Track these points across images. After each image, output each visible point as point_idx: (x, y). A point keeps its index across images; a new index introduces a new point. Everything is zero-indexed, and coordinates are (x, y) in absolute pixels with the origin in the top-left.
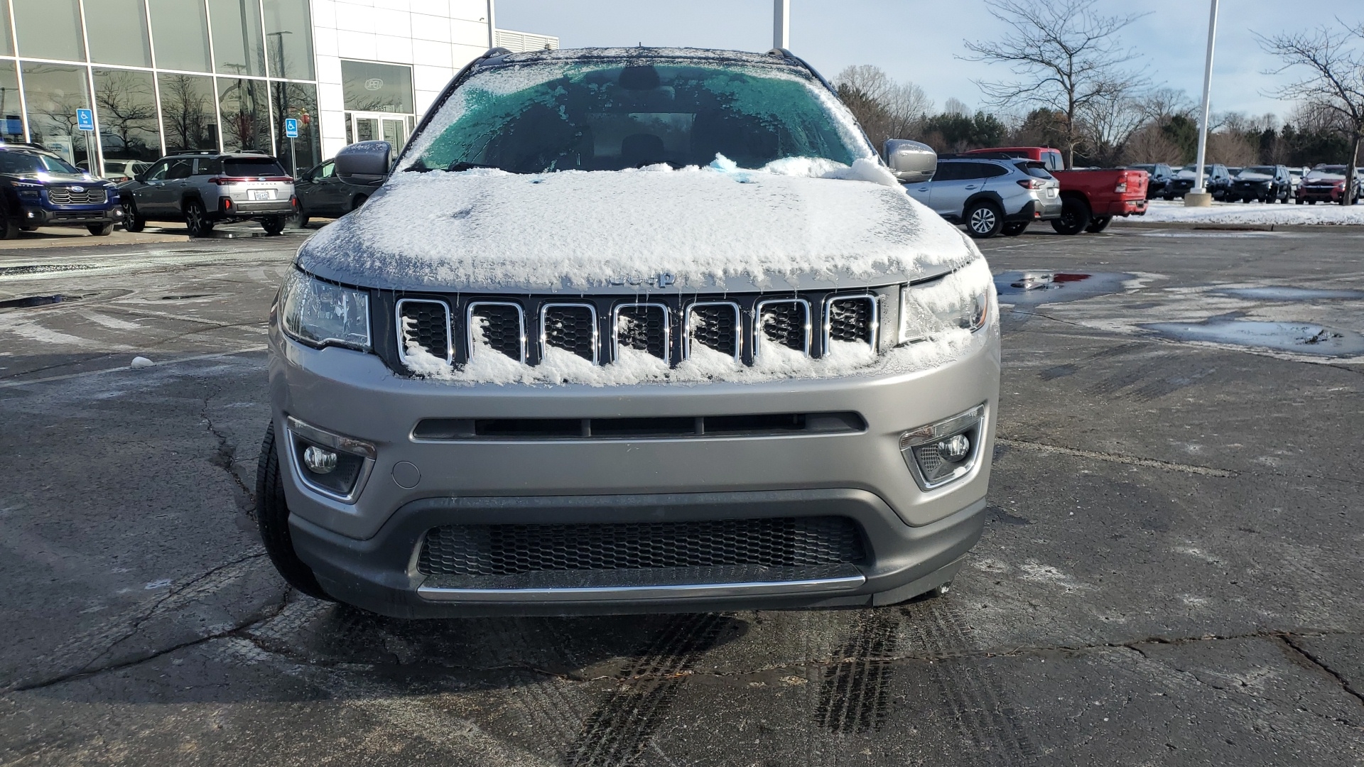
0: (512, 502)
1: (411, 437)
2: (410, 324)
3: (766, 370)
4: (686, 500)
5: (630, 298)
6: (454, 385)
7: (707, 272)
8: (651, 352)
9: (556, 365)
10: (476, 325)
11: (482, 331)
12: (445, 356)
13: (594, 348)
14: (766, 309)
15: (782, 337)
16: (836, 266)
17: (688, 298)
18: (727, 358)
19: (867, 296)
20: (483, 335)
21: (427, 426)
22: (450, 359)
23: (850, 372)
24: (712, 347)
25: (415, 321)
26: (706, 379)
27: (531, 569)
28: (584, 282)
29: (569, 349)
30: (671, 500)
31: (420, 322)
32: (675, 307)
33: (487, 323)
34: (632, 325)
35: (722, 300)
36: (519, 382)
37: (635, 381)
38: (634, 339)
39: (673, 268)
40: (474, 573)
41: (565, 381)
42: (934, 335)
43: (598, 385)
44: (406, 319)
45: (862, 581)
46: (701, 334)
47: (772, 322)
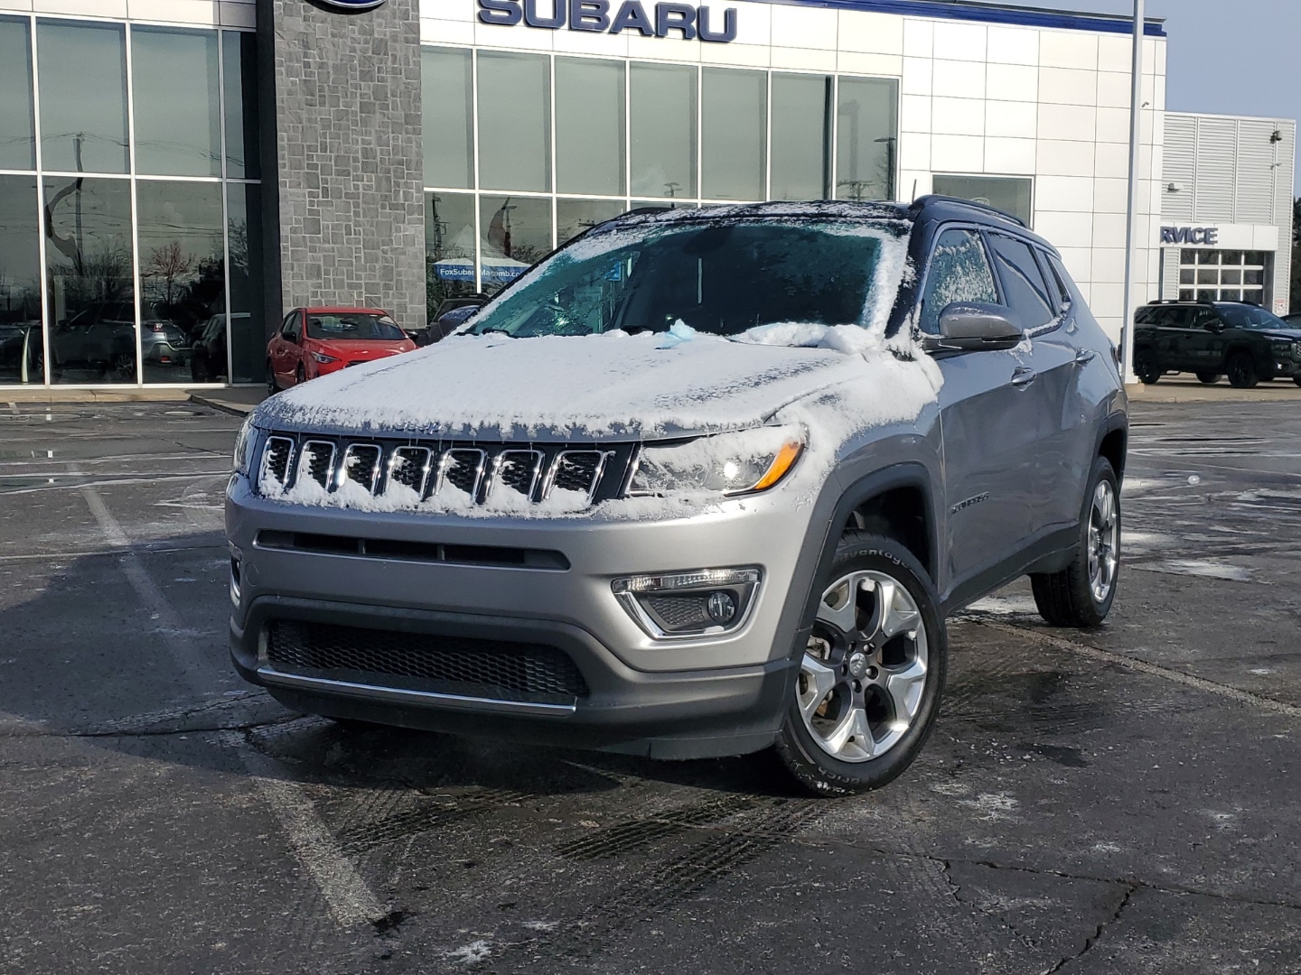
0: (316, 604)
1: (254, 543)
2: (272, 456)
3: (492, 509)
4: (426, 615)
5: (404, 441)
6: (281, 504)
7: (467, 423)
8: (414, 488)
9: (345, 493)
10: (307, 457)
11: (310, 464)
12: (282, 482)
13: (374, 479)
14: (508, 457)
15: (517, 482)
16: (574, 424)
17: (447, 444)
18: (466, 495)
19: (596, 451)
20: (310, 467)
21: (265, 536)
22: (285, 485)
23: (559, 516)
24: (458, 487)
25: (276, 454)
26: (444, 512)
27: (335, 666)
28: (377, 426)
29: (359, 482)
30: (416, 614)
31: (318, 460)
32: (436, 450)
33: (315, 458)
34: (406, 464)
35: (472, 447)
36: (318, 505)
37: (392, 510)
38: (405, 475)
39: (443, 419)
40: (300, 664)
41: (348, 506)
42: (663, 492)
43: (366, 511)
44: (271, 452)
45: (571, 710)
46: (453, 475)
47: (511, 468)
